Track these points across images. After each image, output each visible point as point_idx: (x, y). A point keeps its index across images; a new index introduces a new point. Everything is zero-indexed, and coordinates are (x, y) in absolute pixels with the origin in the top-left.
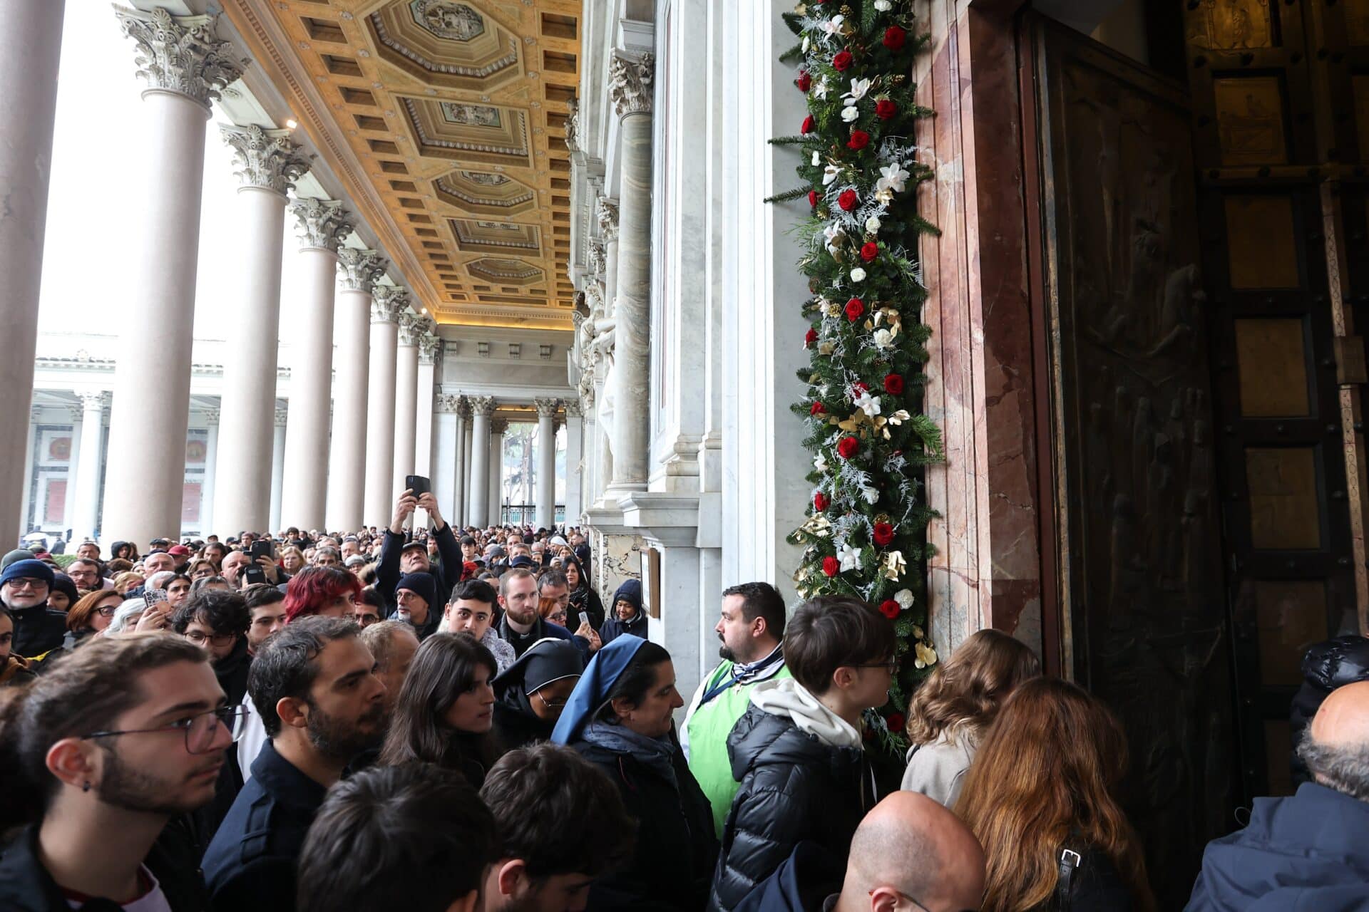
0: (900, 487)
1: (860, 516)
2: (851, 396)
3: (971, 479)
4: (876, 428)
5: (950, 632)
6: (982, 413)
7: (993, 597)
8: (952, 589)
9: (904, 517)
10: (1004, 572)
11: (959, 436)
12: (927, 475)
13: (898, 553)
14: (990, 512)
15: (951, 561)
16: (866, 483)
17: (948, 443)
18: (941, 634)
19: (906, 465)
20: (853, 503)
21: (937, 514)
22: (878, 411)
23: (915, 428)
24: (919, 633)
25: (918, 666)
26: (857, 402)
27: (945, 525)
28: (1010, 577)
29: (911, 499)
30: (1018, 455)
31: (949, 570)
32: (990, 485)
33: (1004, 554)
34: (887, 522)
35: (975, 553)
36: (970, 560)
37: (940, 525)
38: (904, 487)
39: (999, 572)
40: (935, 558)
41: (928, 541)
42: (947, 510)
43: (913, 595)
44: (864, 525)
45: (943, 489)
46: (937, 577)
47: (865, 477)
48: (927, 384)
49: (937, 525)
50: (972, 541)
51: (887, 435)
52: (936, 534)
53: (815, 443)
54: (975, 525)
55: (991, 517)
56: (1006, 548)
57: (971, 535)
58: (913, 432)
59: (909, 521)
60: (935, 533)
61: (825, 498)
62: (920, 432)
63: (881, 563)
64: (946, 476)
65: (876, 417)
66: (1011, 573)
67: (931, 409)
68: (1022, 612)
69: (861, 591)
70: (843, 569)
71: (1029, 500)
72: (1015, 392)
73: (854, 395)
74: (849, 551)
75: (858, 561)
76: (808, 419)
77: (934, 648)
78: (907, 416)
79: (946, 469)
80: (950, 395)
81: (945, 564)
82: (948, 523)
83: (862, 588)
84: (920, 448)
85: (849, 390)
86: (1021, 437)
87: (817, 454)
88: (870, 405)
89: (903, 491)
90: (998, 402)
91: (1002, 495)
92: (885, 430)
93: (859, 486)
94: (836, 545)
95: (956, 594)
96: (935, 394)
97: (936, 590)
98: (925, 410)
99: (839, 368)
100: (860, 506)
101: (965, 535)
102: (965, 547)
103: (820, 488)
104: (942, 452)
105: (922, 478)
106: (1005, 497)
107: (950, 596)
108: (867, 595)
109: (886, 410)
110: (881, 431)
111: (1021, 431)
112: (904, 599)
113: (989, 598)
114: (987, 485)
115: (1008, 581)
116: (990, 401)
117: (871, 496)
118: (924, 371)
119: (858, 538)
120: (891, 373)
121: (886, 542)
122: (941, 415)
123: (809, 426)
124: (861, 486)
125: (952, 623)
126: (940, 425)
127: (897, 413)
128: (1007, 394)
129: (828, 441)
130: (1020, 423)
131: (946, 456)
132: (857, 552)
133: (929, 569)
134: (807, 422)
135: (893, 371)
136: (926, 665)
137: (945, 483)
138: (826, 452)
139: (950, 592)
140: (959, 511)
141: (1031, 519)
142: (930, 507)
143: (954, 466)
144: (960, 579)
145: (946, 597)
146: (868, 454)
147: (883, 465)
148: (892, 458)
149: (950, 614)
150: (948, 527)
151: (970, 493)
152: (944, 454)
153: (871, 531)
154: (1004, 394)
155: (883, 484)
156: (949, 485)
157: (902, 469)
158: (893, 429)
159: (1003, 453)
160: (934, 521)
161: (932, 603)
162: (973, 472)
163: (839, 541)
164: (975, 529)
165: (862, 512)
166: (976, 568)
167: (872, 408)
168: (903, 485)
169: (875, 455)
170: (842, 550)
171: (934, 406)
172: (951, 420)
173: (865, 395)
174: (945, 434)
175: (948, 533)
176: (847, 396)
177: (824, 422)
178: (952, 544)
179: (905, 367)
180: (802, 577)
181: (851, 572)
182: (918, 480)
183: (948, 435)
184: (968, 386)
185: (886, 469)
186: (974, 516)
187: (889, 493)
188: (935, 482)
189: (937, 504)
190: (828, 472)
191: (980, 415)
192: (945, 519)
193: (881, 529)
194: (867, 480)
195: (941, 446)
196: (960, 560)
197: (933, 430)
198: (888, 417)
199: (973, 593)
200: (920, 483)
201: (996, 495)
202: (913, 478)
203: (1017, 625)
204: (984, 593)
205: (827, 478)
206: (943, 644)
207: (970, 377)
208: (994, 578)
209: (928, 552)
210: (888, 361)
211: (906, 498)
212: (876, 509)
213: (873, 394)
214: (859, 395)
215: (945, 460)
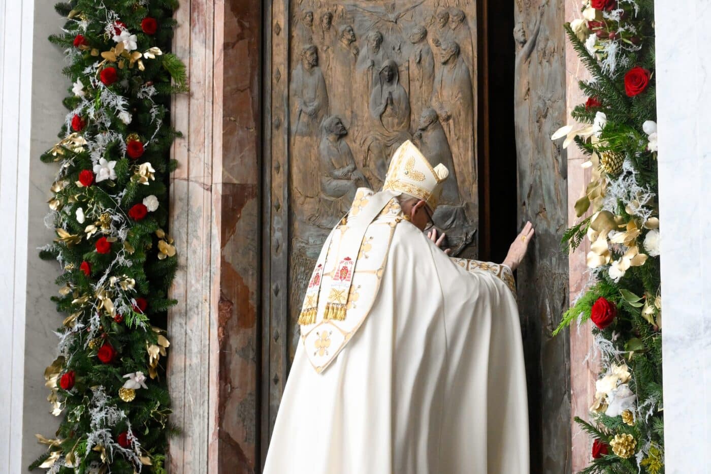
0: (151, 111)
1: (115, 135)
2: (111, 32)
3: (209, 105)
4: (132, 61)
5: (187, 230)
6: (220, 55)
7: (222, 196)
8: (190, 195)
9: (152, 137)
10: (231, 177)
11: (201, 72)
12: (173, 104)
13: (148, 165)
14: (223, 130)
15: (190, 172)
16: (123, 105)
17: (191, 78)
18: (180, 232)
19: (156, 94)
20: (108, 124)
21: (180, 135)
22: (135, 47)
23: (164, 62)
24: (161, 233)
25: (160, 258)
26: (116, 38)
27: (187, 144)
28: (236, 182)
29: (160, 121)
30: (246, 89)
31: (188, 180)
32: (224, 110)
33: (232, 164)
34: (138, 140)
35: (210, 164)
36: (206, 169)
37: (182, 144)
38: (154, 111)
39: (228, 177)
40: (177, 171)
41: (172, 157)
42: (189, 132)
43: (158, 200)
44: (118, 142)
45: (186, 115)
46: (178, 186)
47: (123, 101)
48: (176, 28)
49: (180, 144)
50: (208, 155)
51: (141, 66)
52: (179, 151)
53: (75, 71)
54: (211, 142)
55: (224, 134)
56: (234, 159)
57: (208, 149)
58: (162, 68)
59: (157, 140)
60: (177, 150)
61: (82, 119)
62: (169, 67)
63: (132, 174)
64: (189, 104)
65: (132, 52)
66: (237, 179)
67: (179, 49)
68: (243, 209)
69: (113, 198)
70: (99, 179)
71: (252, 124)
72: (246, 41)
73: (114, 32)
74: (104, 164)
75: (112, 173)
76: (69, 50)
77: (173, 244)
78: (160, 53)
79: (189, 99)
80: (196, 39)
81: (185, 176)
82: (189, 142)
83: (115, 196)
84: (167, 81)
85: (110, 27)
86: (249, 76)
87: (75, 81)
88: (128, 41)
89: (153, 115)
90: (233, 47)
91: (232, 119)
92: (140, 63)
93: (117, 108)
94: (92, 160)
95: (193, 197)
96: (183, 37)
97: (177, 197)
98: (173, 50)
99: (100, 7)
100: (116, 125)
101: (202, 150)
102: (203, 159)
103: (77, 111)
104: (186, 84)
105: (168, 105)
106: (235, 121)
107: (188, 201)
108: (119, 201)
109: (142, 47)
110: (136, 64)
111: (249, 71)
112: (151, 203)
113: (220, 197)
114: (221, 110)
115: (234, 185)
116: (226, 46)
117: (126, 118)
118: (174, 18)
119: (113, 153)
120: (147, 17)
121: (137, 156)
122: (187, 53)
123: (71, 56)
124: (120, 108)
125: (189, 222)
126: (186, 62)
127: (151, 49)
128: (240, 42)
129: (88, 70)
130: (249, 65)
131: (189, 87)
132: (113, 164)
133: (171, 180)
134: (68, 53)
135: (149, 15)
136: (167, 256)
137: (187, 110)
138: (85, 80)
139: (188, 198)
140: (199, 132)
141: (253, 138)
142: (174, 128)
143: (196, 95)
144: (197, 185)
145: (185, 201)
146: (124, 83)
147: (137, 92)
148: (144, 87)
149: (188, 215)
150: (189, 145)
151: (208, 117)
152: (187, 86)
153: (124, 148)
154: (238, 41)
155: (135, 109)
156: (191, 112)
157: (153, 97)
158: (147, 62)
159: (234, 86)
160: (178, 141)
161: (173, 208)
162: (211, 100)
163: (95, 156)
164: (211, 145)
165: (118, 131)
166: (210, 175)
167: (129, 45)
168: (153, 110)
169: (131, 84)
170: (98, 163)
171: (182, 47)
172: (195, 59)
173: (124, 33)
174: (190, 70)
175: (189, 150)
176: (108, 32)
177: (83, 53)
178: (191, 159)
179: (159, 12)
180: (58, 190)
181: (105, 183)
182: (165, 108)
183: (191, 71)
184: (210, 33)
185: (140, 95)
186: (211, 135)
187: (140, 116)
188: (179, 109)
189: (181, 125)
190: (87, 97)
191: (218, 57)
192: (187, 139)
193: (133, 146)
194: (125, 103)
195: (185, 80)
196: (198, 170)
197: (179, 66)
198: (143, 52)
199: (207, 195)
200: (167, 110)
201: (228, 118)
202: (161, 104)
203: (239, 218)
204: (216, 193)
205: (86, 102)
206: (181, 240)
207: (212, 25)
208: (224, 182)
209: (172, 167)
210: (145, 6)
211: (155, 121)
212: (130, 129)
213: (132, 32)
214: (118, 32)
215: (189, 91)
